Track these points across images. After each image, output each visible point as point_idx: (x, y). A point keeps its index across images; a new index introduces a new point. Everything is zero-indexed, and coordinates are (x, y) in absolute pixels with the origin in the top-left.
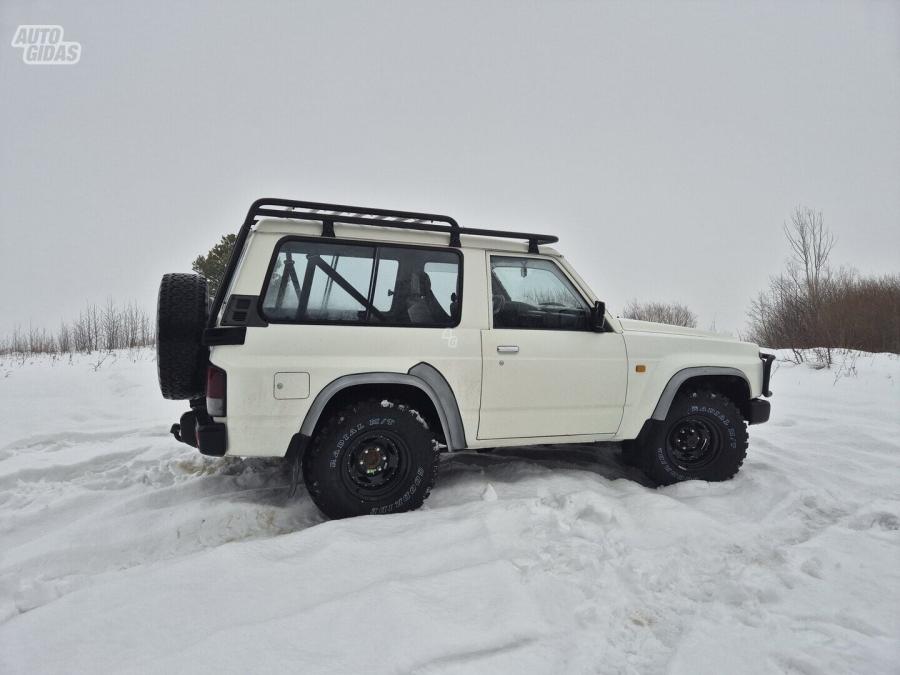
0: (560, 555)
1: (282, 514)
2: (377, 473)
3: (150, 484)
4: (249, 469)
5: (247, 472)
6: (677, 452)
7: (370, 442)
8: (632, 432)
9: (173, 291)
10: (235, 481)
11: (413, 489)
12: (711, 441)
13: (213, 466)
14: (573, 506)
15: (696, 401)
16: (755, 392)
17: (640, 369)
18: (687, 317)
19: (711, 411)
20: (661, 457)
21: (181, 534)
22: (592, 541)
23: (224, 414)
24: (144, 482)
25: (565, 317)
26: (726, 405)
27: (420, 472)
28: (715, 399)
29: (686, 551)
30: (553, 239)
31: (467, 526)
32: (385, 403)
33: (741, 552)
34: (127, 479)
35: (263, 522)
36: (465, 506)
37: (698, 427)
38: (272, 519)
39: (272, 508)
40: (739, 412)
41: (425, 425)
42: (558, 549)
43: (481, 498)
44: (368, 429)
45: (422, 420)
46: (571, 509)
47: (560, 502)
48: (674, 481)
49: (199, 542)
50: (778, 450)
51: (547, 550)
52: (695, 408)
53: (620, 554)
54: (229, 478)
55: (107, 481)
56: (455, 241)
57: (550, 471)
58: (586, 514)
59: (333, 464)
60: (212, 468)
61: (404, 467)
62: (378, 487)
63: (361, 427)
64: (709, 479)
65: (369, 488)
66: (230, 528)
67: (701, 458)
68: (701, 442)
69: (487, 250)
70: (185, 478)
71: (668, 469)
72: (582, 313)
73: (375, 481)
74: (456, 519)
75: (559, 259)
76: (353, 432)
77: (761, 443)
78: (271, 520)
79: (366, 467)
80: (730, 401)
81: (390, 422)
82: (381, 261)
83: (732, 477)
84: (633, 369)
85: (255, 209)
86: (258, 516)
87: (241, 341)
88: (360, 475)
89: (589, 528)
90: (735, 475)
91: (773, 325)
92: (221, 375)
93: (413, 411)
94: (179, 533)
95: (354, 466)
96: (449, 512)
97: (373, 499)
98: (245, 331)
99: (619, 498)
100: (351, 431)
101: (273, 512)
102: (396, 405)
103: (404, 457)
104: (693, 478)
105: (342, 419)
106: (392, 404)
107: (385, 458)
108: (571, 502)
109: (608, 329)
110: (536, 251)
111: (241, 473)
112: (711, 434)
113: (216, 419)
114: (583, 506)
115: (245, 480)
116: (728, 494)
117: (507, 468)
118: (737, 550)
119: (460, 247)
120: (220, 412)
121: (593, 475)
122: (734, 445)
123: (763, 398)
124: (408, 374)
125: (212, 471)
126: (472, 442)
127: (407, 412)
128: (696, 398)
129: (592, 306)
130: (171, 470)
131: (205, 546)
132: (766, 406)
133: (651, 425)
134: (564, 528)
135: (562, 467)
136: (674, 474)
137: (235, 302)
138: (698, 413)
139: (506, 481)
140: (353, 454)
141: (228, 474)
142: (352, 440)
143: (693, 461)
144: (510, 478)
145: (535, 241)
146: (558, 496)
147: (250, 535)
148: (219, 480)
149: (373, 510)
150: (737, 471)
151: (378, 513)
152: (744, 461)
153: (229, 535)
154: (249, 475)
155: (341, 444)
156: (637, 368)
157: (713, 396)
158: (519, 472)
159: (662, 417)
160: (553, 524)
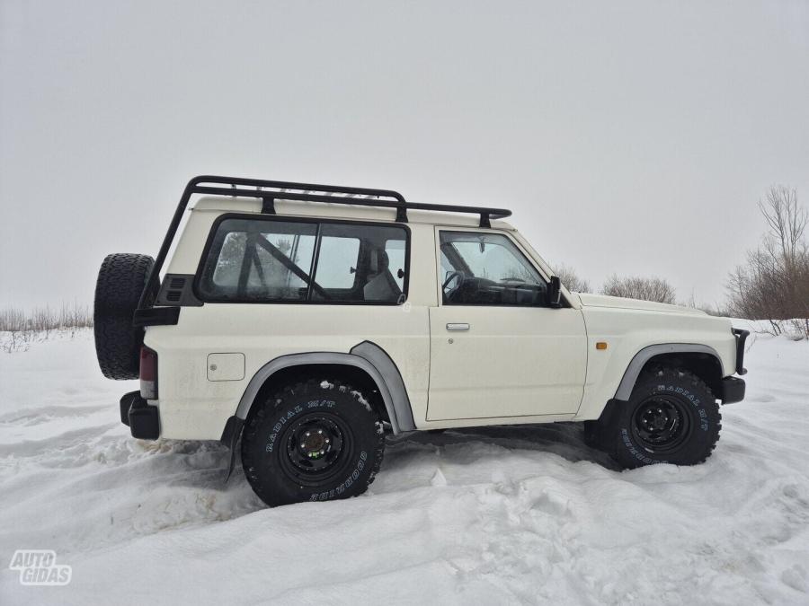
0: (506, 554)
1: (222, 498)
2: (320, 456)
3: (104, 462)
4: (203, 447)
5: (201, 450)
6: (643, 433)
7: (312, 425)
8: (594, 412)
9: (112, 272)
10: (186, 460)
11: (356, 474)
12: (681, 422)
13: (168, 444)
14: (526, 492)
15: (662, 380)
16: (728, 369)
17: (601, 346)
18: (666, 290)
19: (679, 390)
20: (626, 439)
21: (114, 520)
22: (543, 536)
23: (156, 397)
24: (99, 460)
25: (521, 292)
26: (696, 383)
27: (364, 456)
28: (684, 377)
29: (648, 553)
30: (506, 213)
31: (410, 516)
32: (325, 384)
33: (712, 553)
34: (83, 457)
35: (203, 507)
36: (412, 491)
37: (666, 407)
38: (212, 504)
39: (213, 492)
40: (710, 392)
41: (368, 406)
42: (502, 548)
43: (430, 484)
44: (307, 411)
45: (364, 402)
46: (524, 497)
47: (513, 488)
48: (641, 464)
49: (133, 528)
50: (755, 429)
51: (492, 548)
52: (662, 387)
53: (573, 554)
54: (182, 457)
55: (65, 459)
56: (402, 216)
57: (508, 451)
58: (541, 502)
59: (270, 448)
60: (167, 447)
61: (346, 451)
62: (321, 471)
63: (299, 409)
64: (679, 463)
65: (311, 472)
66: (167, 513)
67: (669, 440)
68: (669, 424)
69: (435, 225)
70: (139, 457)
71: (633, 451)
72: (539, 288)
73: (316, 466)
74: (398, 508)
75: (513, 233)
76: (290, 414)
77: (737, 421)
78: (210, 506)
79: (308, 450)
80: (700, 381)
81: (331, 404)
82: (323, 238)
83: (704, 461)
84: (593, 346)
85: (192, 187)
86: (199, 499)
87: (175, 322)
88: (302, 458)
89: (542, 520)
90: (708, 459)
91: (750, 297)
92: (152, 356)
93: (355, 392)
94: (112, 520)
95: (295, 450)
96: (392, 499)
97: (313, 484)
98: (178, 310)
99: (580, 483)
100: (289, 414)
101: (214, 497)
102: (337, 386)
103: (347, 439)
104: (661, 461)
105: (279, 401)
106: (332, 386)
107: (327, 441)
108: (525, 489)
109: (565, 304)
110: (488, 226)
111: (195, 451)
112: (680, 414)
113: (150, 402)
114: (536, 495)
115: (196, 459)
116: (700, 480)
117: (463, 448)
118: (707, 550)
119: (407, 222)
120: (152, 395)
121: (554, 457)
122: (705, 427)
123: (736, 375)
124: (350, 353)
125: (167, 449)
126: (422, 424)
127: (348, 393)
128: (662, 377)
129: (549, 281)
130: (129, 447)
131: (138, 533)
132: (741, 384)
133: (613, 406)
134: (514, 520)
135: (523, 448)
136: (640, 457)
137: (170, 281)
138: (665, 393)
139: (461, 464)
140: (293, 437)
141: (182, 452)
142: (291, 422)
143: (662, 442)
144: (464, 460)
145: (486, 215)
146: (514, 481)
147: (187, 520)
148: (170, 459)
149: (313, 496)
150: (709, 455)
151: (318, 500)
152: (717, 443)
153: (164, 520)
154: (202, 454)
155: (277, 428)
156: (598, 344)
157: (681, 374)
158: (475, 452)
159: (625, 397)
160: (502, 514)
